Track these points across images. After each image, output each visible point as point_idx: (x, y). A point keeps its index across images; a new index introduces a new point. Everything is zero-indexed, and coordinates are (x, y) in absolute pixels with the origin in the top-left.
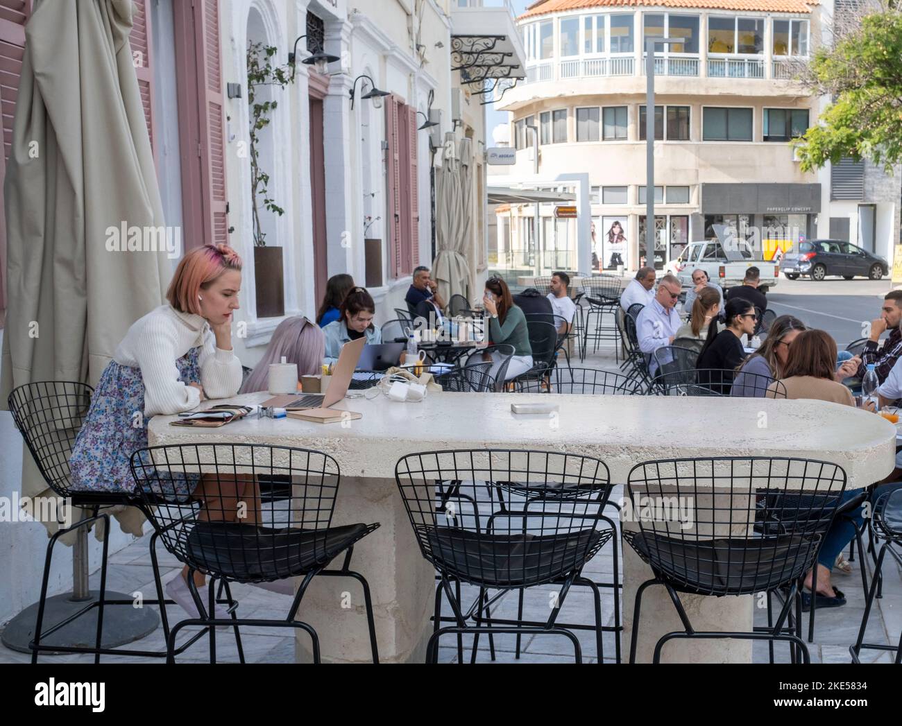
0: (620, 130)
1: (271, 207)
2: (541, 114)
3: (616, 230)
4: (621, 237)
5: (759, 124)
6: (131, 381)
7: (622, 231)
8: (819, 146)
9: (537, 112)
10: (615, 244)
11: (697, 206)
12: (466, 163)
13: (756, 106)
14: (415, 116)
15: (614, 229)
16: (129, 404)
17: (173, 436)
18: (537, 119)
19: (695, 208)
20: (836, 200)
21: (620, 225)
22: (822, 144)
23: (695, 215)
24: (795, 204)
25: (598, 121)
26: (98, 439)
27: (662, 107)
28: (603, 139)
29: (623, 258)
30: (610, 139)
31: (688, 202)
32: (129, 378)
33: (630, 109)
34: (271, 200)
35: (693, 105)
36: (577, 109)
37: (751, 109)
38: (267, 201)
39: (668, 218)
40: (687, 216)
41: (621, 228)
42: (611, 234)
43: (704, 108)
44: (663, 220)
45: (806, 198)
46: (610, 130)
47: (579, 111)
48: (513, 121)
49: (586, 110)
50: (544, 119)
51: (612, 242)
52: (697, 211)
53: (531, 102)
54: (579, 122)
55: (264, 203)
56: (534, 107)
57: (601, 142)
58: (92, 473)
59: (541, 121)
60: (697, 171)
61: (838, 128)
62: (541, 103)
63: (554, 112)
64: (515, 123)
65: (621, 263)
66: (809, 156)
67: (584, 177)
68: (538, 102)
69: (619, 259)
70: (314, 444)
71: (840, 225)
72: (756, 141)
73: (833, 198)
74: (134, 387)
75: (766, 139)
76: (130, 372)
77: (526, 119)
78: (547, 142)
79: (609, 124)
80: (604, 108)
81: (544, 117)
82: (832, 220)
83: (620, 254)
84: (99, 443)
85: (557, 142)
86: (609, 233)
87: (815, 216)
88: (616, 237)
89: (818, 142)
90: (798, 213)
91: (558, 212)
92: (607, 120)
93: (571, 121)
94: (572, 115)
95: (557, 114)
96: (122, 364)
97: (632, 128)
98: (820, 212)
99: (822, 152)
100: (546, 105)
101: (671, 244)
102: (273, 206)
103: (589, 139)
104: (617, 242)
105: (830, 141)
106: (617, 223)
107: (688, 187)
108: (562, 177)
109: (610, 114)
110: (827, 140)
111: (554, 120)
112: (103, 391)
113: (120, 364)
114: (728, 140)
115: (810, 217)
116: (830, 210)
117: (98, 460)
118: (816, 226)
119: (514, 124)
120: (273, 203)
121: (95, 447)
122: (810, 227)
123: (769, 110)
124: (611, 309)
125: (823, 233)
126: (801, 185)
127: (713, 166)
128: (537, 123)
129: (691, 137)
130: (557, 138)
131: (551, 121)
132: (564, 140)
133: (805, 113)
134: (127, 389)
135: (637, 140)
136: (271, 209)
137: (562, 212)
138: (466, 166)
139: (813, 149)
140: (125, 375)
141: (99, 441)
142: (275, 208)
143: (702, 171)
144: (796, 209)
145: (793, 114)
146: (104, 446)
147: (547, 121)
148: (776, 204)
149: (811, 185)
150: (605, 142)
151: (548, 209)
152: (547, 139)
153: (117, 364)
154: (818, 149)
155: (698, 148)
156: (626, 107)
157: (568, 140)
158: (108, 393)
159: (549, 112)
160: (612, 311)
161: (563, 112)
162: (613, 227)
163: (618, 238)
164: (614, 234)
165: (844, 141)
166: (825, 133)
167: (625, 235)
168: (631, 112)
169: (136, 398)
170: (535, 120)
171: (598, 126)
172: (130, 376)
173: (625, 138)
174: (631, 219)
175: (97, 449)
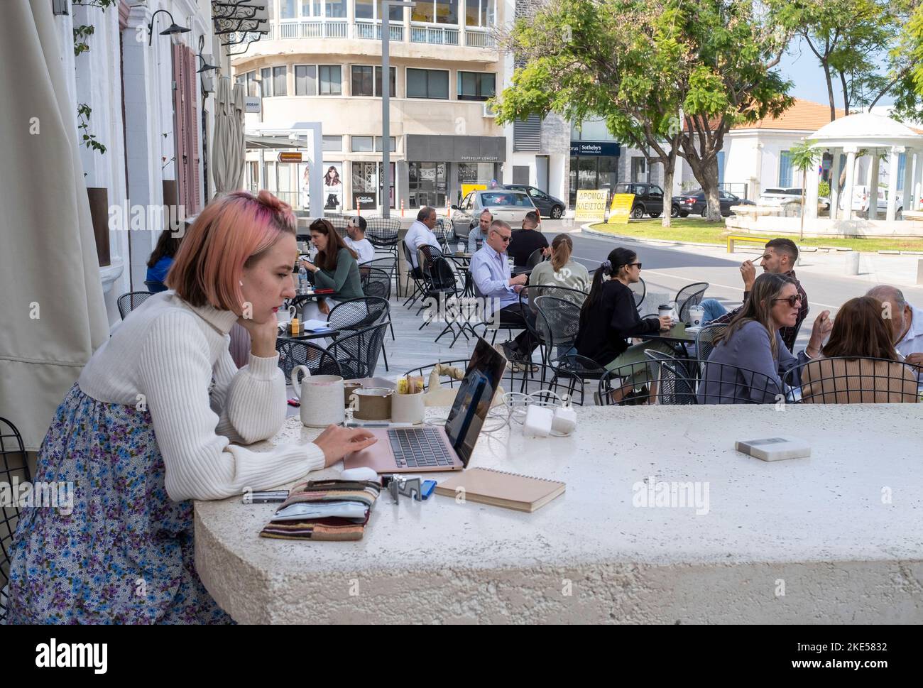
0: (335, 87)
1: (91, 145)
2: (262, 70)
3: (332, 174)
4: (336, 180)
5: (454, 85)
6: (129, 429)
7: (337, 175)
8: (513, 104)
9: (258, 68)
10: (331, 187)
11: (402, 154)
12: (240, 108)
13: (452, 70)
14: (194, 59)
15: (330, 173)
16: (130, 469)
17: (305, 578)
18: (258, 74)
19: (401, 156)
20: (518, 151)
21: (335, 170)
22: (516, 103)
23: (400, 162)
24: (485, 154)
25: (315, 78)
26: (68, 536)
27: (372, 67)
28: (320, 94)
29: (339, 199)
30: (326, 94)
31: (395, 151)
32: (123, 423)
33: (344, 68)
34: (92, 136)
35: (398, 66)
36: (296, 67)
37: (448, 71)
38: (86, 137)
39: (378, 164)
40: (394, 163)
41: (336, 172)
42: (328, 178)
43: (407, 69)
44: (373, 166)
45: (492, 148)
46: (326, 86)
47: (298, 68)
48: (234, 76)
49: (304, 68)
50: (265, 73)
51: (329, 185)
52: (403, 158)
53: (253, 59)
54: (298, 78)
55: (83, 138)
56: (256, 63)
57: (317, 96)
58: (58, 601)
59: (262, 76)
60: (402, 124)
61: (528, 90)
62: (262, 60)
63: (274, 68)
64: (237, 77)
65: (338, 203)
66: (504, 112)
67: (317, 126)
68: (259, 59)
69: (335, 199)
70: (588, 579)
71: (521, 172)
72: (452, 100)
73: (516, 150)
74: (137, 439)
75: (460, 98)
76: (123, 413)
77: (248, 74)
78: (268, 95)
79: (325, 81)
80: (319, 66)
81: (264, 72)
82: (514, 167)
83: (336, 196)
84: (69, 545)
85: (278, 95)
86: (326, 176)
87: (501, 164)
88: (332, 180)
89: (512, 101)
90: (488, 162)
91: (281, 158)
92: (322, 77)
93: (290, 77)
94: (291, 71)
95: (277, 70)
96: (104, 401)
97: (345, 85)
98: (505, 161)
99: (516, 109)
100: (266, 61)
101: (380, 187)
102: (94, 143)
103: (307, 93)
104: (333, 185)
105: (523, 101)
106: (332, 168)
107: (395, 137)
108: (297, 126)
109: (325, 72)
110: (520, 99)
111: (274, 76)
112: (70, 450)
113: (100, 400)
114: (428, 98)
115: (497, 166)
116: (513, 160)
117: (69, 575)
118: (502, 173)
119: (235, 78)
120: (93, 139)
121: (63, 551)
122: (497, 174)
123: (462, 72)
124: (391, 250)
125: (508, 179)
126: (490, 137)
127: (416, 119)
128: (259, 77)
129: (396, 94)
130: (277, 92)
131: (272, 76)
132: (284, 93)
133: (492, 77)
134: (122, 444)
135: (349, 95)
136: (91, 146)
137: (284, 157)
138: (240, 111)
139: (508, 107)
140: (114, 419)
141: (70, 539)
142: (96, 145)
143: (406, 124)
144: (485, 158)
145: (483, 77)
146: (81, 548)
147: (268, 76)
148: (469, 154)
149: (497, 138)
150: (320, 97)
151: (273, 155)
152: (268, 91)
153: (95, 402)
154: (512, 107)
155: (403, 104)
156: (340, 66)
157: (288, 94)
158: (78, 451)
159: (270, 68)
160: (392, 251)
161: (283, 69)
162: (329, 171)
163: (333, 181)
164: (330, 178)
165: (535, 101)
166: (517, 94)
167: (340, 179)
168: (344, 71)
169: (141, 456)
170: (257, 75)
171: (315, 82)
172: (125, 419)
173: (340, 94)
174: (345, 165)
175: (66, 554)
